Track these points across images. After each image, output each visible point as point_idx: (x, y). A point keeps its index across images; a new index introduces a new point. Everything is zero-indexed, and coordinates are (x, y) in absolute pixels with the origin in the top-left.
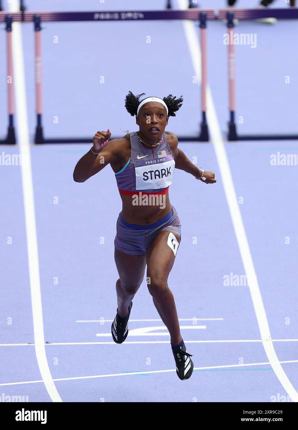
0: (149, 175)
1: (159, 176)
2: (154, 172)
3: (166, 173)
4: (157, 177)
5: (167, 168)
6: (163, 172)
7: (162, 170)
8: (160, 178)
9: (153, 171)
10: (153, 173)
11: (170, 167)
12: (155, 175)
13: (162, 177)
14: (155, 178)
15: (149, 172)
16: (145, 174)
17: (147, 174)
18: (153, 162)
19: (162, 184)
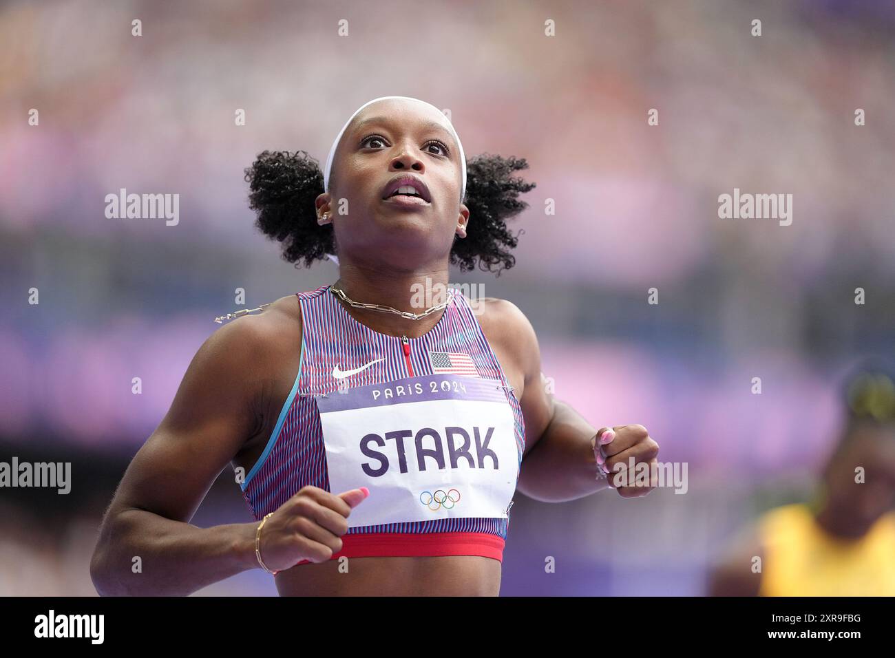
0: (390, 450)
1: (438, 455)
2: (414, 434)
3: (473, 450)
4: (430, 461)
5: (476, 430)
6: (459, 441)
7: (450, 431)
8: (442, 465)
9: (408, 434)
10: (409, 443)
11: (491, 431)
12: (421, 453)
13: (454, 465)
14: (422, 467)
15: (389, 436)
16: (372, 445)
17: (381, 443)
18: (406, 391)
19: (454, 495)
